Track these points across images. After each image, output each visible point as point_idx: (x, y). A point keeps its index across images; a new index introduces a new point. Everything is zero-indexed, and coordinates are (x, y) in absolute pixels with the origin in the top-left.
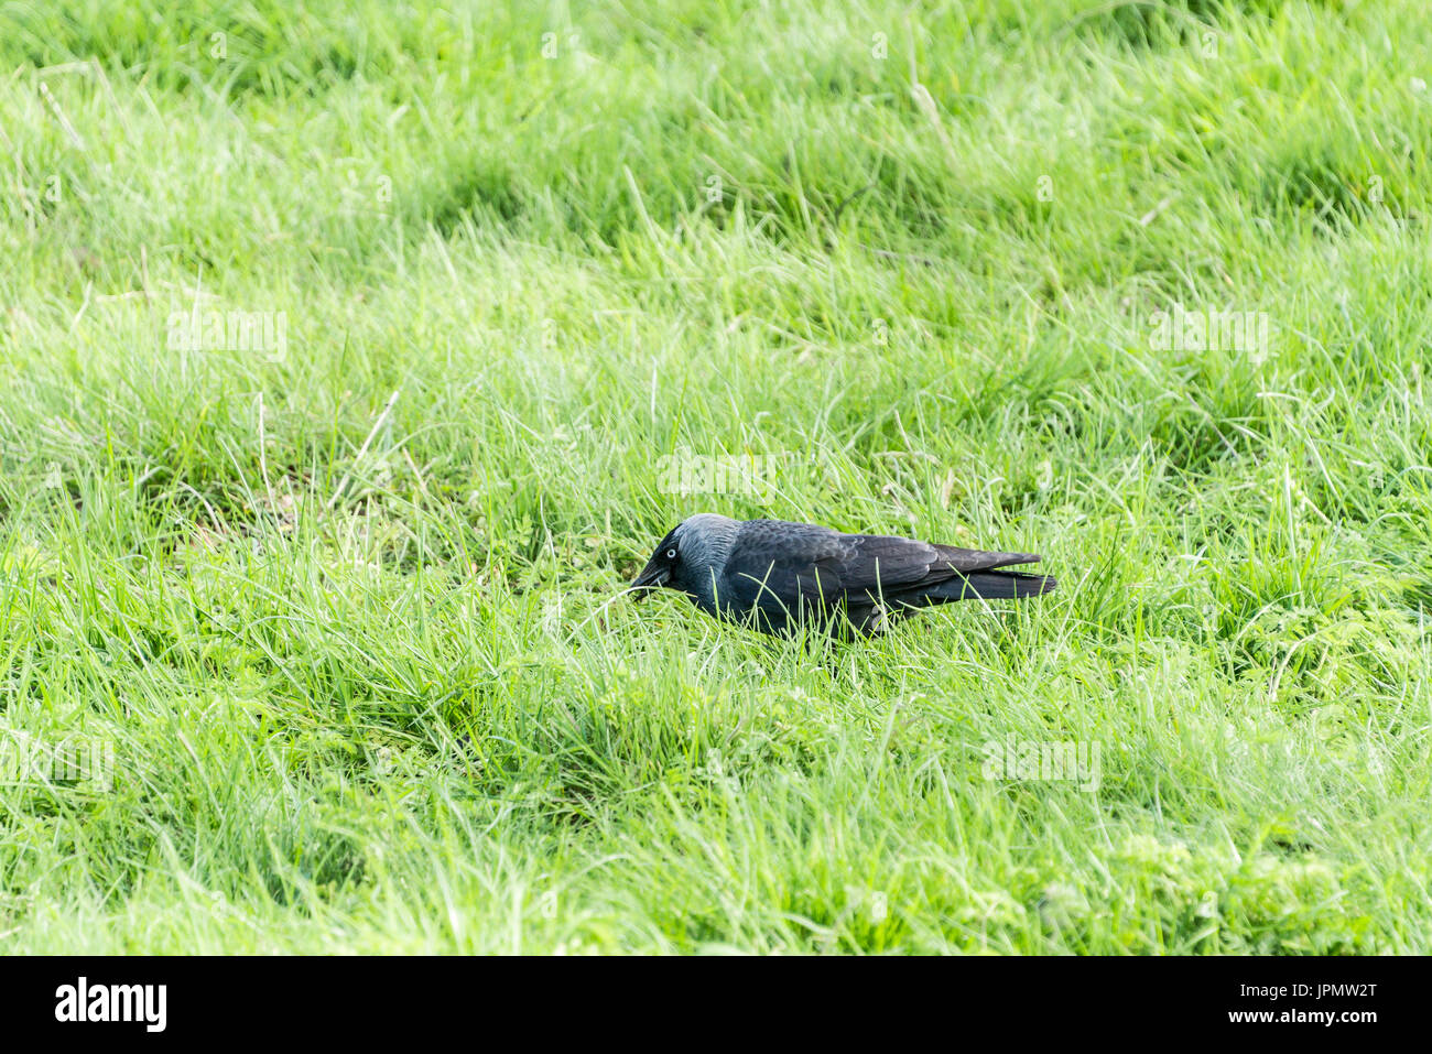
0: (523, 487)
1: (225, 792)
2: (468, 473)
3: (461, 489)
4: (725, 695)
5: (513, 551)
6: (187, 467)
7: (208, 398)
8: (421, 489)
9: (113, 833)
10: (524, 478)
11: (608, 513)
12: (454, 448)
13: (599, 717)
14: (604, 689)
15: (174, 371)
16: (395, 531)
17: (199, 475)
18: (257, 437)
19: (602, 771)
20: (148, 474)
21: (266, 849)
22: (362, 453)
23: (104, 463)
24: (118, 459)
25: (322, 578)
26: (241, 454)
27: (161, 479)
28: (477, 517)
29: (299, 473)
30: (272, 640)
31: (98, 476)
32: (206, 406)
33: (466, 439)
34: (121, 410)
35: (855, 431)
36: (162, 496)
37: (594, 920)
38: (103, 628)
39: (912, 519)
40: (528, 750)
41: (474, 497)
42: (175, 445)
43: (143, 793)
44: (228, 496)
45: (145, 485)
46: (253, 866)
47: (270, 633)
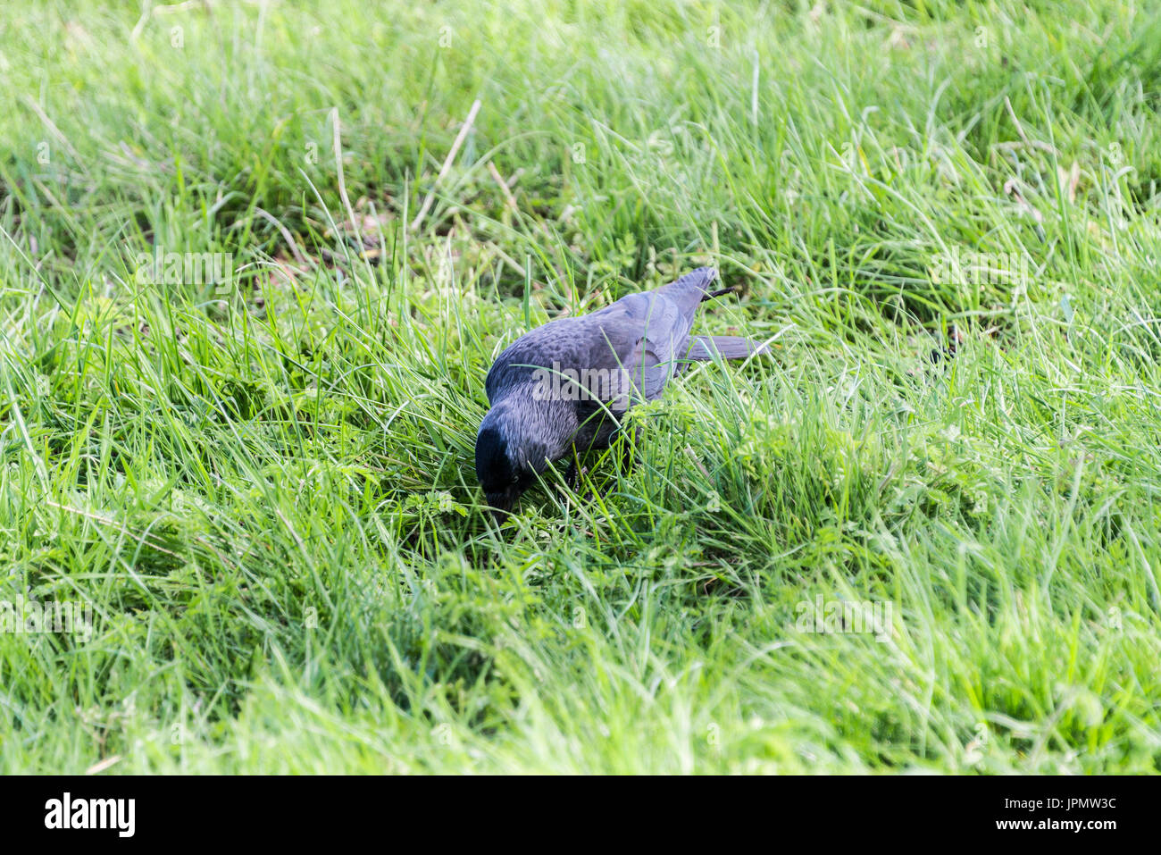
0: (622, 203)
1: (332, 574)
2: (560, 185)
3: (552, 202)
4: (873, 440)
5: (615, 271)
6: (261, 193)
7: (280, 117)
8: (511, 207)
9: (211, 629)
10: (622, 193)
11: (715, 227)
12: (541, 157)
13: (734, 468)
14: (739, 438)
15: (243, 89)
16: (487, 254)
17: (275, 199)
18: (333, 156)
19: (743, 529)
20: (221, 201)
21: (383, 642)
22: (445, 169)
23: (175, 192)
24: (190, 188)
25: (413, 311)
26: (317, 175)
27: (236, 206)
28: (573, 234)
29: (379, 192)
30: (366, 387)
31: (169, 207)
32: (279, 126)
33: (554, 149)
34: (188, 133)
35: (965, 121)
36: (238, 224)
37: (766, 730)
38: (185, 386)
39: (1037, 216)
40: (660, 509)
41: (569, 212)
42: (247, 169)
43: (241, 580)
44: (306, 220)
45: (218, 215)
46: (370, 666)
47: (364, 380)
